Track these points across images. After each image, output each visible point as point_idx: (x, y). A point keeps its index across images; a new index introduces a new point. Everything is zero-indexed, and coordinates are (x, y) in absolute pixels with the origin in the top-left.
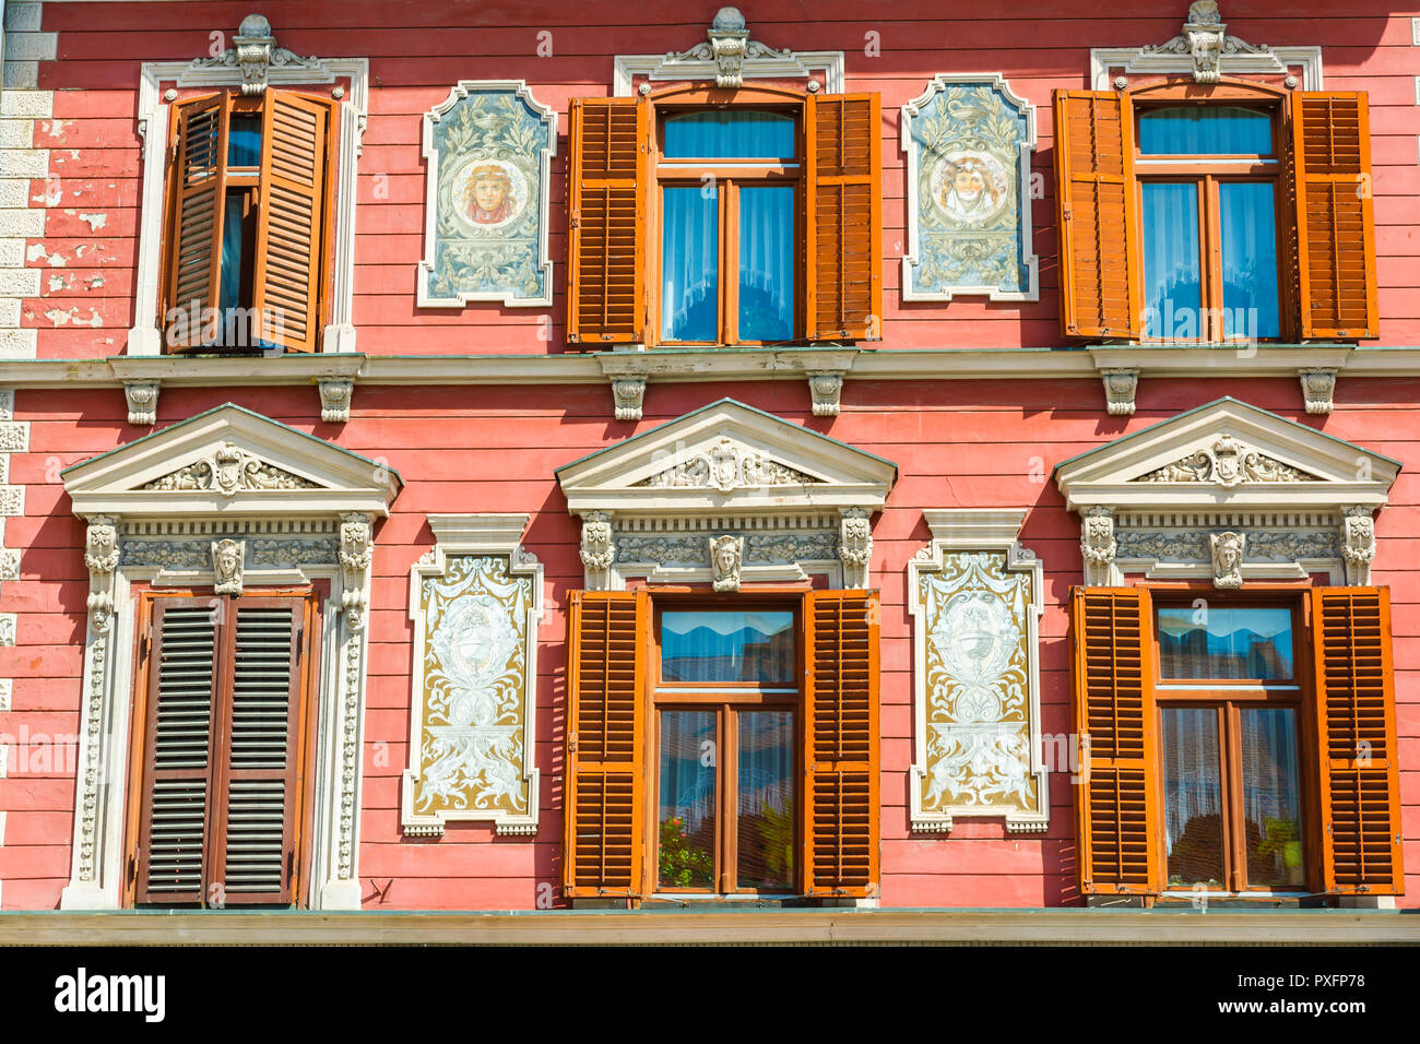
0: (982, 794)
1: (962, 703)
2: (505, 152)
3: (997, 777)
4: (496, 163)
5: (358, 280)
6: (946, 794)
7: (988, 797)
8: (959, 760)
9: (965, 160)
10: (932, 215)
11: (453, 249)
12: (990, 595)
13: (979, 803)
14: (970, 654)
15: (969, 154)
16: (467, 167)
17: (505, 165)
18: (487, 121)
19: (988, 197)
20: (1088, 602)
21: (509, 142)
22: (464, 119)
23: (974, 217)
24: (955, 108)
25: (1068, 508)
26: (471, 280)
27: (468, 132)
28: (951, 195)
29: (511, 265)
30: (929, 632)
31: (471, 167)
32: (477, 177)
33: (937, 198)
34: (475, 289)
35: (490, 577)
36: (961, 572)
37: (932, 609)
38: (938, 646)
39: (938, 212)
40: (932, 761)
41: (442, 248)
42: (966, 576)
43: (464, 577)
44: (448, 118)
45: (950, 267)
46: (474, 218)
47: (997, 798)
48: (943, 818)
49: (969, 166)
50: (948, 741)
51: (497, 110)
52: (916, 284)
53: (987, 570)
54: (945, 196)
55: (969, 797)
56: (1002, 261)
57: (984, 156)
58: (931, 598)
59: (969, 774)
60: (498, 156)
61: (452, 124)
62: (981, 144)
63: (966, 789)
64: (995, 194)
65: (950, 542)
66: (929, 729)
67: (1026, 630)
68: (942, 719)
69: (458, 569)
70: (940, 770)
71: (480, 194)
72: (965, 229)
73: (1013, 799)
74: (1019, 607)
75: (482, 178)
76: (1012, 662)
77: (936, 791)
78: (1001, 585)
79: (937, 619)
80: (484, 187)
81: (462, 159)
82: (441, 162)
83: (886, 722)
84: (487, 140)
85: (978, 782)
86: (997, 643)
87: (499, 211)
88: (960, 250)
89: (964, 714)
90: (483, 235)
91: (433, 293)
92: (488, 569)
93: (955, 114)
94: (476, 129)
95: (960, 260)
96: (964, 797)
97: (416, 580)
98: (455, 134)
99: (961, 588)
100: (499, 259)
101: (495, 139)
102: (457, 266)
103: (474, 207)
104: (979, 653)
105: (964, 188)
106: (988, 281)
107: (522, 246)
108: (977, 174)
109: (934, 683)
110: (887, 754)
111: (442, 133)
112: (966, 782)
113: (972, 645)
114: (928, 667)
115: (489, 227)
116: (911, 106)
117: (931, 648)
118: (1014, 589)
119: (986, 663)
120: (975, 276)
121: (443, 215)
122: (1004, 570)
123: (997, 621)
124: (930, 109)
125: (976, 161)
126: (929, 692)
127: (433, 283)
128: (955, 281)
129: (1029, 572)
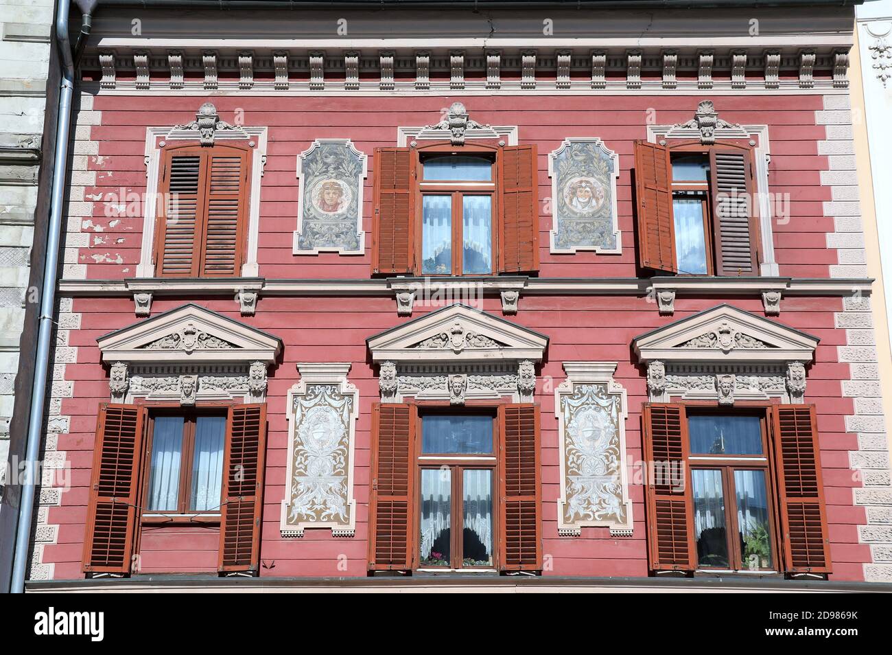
0: (597, 514)
1: (584, 465)
2: (340, 176)
3: (604, 505)
4: (335, 181)
5: (260, 240)
6: (577, 514)
7: (600, 516)
8: (584, 496)
9: (581, 182)
10: (565, 210)
11: (312, 225)
12: (599, 407)
13: (595, 519)
14: (588, 439)
15: (583, 178)
16: (319, 183)
17: (340, 182)
18: (330, 160)
19: (594, 201)
20: (652, 411)
21: (342, 170)
22: (318, 158)
23: (587, 211)
24: (576, 155)
25: (640, 362)
26: (321, 241)
27: (320, 165)
28: (575, 199)
29: (342, 233)
30: (566, 427)
31: (322, 183)
32: (325, 187)
33: (567, 201)
34: (323, 246)
35: (330, 396)
36: (583, 395)
37: (567, 414)
38: (571, 434)
39: (568, 208)
40: (569, 496)
41: (306, 224)
42: (585, 398)
43: (316, 396)
44: (310, 157)
45: (574, 236)
46: (323, 209)
47: (604, 517)
48: (576, 528)
49: (584, 184)
50: (577, 486)
51: (336, 154)
52: (557, 245)
53: (597, 395)
54: (571, 200)
55: (590, 516)
56: (601, 234)
57: (592, 180)
58: (567, 409)
59: (589, 503)
60: (336, 178)
61: (312, 161)
62: (590, 173)
63: (588, 512)
64: (597, 199)
65: (577, 378)
66: (567, 479)
67: (617, 427)
68: (574, 473)
69: (313, 392)
70: (573, 502)
71: (326, 197)
72: (583, 216)
73: (613, 517)
74: (614, 414)
75: (328, 189)
76: (611, 443)
77: (571, 513)
78: (604, 403)
79: (570, 420)
80: (329, 194)
81: (317, 179)
82: (305, 180)
83: (543, 475)
84: (331, 169)
85: (594, 508)
86: (603, 433)
87: (335, 206)
88: (579, 227)
89: (586, 471)
90: (327, 217)
91: (301, 247)
92: (329, 392)
93: (576, 158)
94: (325, 164)
95: (580, 233)
96: (587, 516)
97: (290, 399)
98: (313, 166)
99: (583, 404)
100: (336, 230)
101: (335, 169)
102: (314, 234)
103: (323, 203)
104: (593, 438)
105: (582, 196)
106: (594, 244)
107: (348, 223)
108: (588, 189)
109: (569, 454)
110: (545, 493)
111: (306, 165)
112: (587, 508)
113: (589, 434)
114: (566, 446)
115: (331, 214)
116: (554, 153)
117: (567, 435)
118: (611, 405)
119: (597, 444)
120: (587, 241)
121: (306, 207)
122: (606, 394)
123: (603, 421)
124: (563, 155)
125: (587, 182)
126: (567, 459)
127: (301, 243)
128: (577, 243)
129: (619, 395)
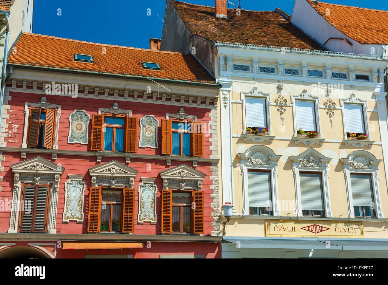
0: (148, 218)
1: (145, 205)
2: (82, 121)
3: (150, 216)
4: (80, 122)
5: (58, 139)
6: (143, 218)
7: (148, 219)
8: (144, 213)
9: (148, 128)
10: (144, 135)
11: (73, 135)
12: (150, 190)
13: (147, 220)
14: (147, 198)
15: (149, 127)
16: (76, 122)
17: (82, 123)
18: (79, 116)
19: (151, 133)
20: (164, 192)
21: (82, 119)
22: (76, 115)
23: (149, 136)
24: (147, 120)
25: (161, 178)
26: (76, 139)
27: (76, 117)
28: (146, 133)
29: (82, 138)
30: (141, 195)
31: (77, 123)
32: (77, 124)
33: (144, 133)
34: (76, 141)
35: (77, 184)
36: (146, 186)
37: (142, 192)
38: (142, 197)
40: (141, 213)
41: (72, 134)
42: (146, 187)
43: (73, 184)
44: (73, 115)
45: (146, 143)
46: (77, 130)
47: (150, 219)
48: (142, 222)
49: (149, 128)
50: (143, 211)
51: (81, 115)
52: (141, 145)
53: (150, 187)
54: (145, 133)
55: (146, 219)
56: (153, 142)
57: (151, 127)
58: (141, 190)
59: (146, 215)
60: (81, 121)
61: (74, 116)
62: (151, 125)
63: (145, 218)
64: (152, 133)
65: (145, 182)
66: (141, 209)
67: (154, 195)
68: (143, 207)
69: (72, 183)
70: (142, 215)
71: (78, 127)
72: (148, 137)
73: (152, 219)
74: (154, 192)
75: (78, 124)
76: (152, 200)
77: (141, 218)
78: (151, 189)
79: (142, 193)
80: (78, 126)
81: (75, 121)
82: (72, 122)
83: (135, 207)
84: (79, 119)
85: (147, 217)
86: (150, 197)
88: (147, 140)
89: (146, 207)
90: (78, 133)
91: (70, 141)
92: (77, 183)
93: (147, 121)
94: (77, 117)
95: (147, 142)
96: (145, 219)
97: (66, 184)
98: (74, 118)
99: (146, 189)
100: (80, 137)
101: (80, 119)
102: (74, 137)
103: (77, 129)
104: (148, 198)
105: (148, 132)
106: (151, 145)
107: (84, 135)
108: (150, 130)
109: (142, 202)
110: (135, 212)
111: (72, 117)
112: (145, 217)
113: (147, 197)
114: (141, 200)
115: (79, 132)
116: (141, 119)
117: (141, 197)
118: (153, 189)
119: (149, 200)
120: (149, 144)
121: (72, 129)
122: (152, 186)
123: (151, 194)
124: (144, 120)
125: (150, 128)
126: (141, 203)
127: (70, 140)
128: (146, 145)
129: (155, 187)
